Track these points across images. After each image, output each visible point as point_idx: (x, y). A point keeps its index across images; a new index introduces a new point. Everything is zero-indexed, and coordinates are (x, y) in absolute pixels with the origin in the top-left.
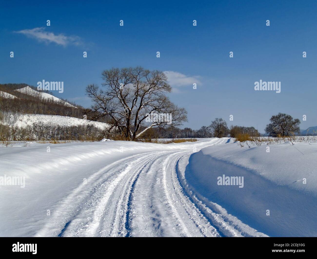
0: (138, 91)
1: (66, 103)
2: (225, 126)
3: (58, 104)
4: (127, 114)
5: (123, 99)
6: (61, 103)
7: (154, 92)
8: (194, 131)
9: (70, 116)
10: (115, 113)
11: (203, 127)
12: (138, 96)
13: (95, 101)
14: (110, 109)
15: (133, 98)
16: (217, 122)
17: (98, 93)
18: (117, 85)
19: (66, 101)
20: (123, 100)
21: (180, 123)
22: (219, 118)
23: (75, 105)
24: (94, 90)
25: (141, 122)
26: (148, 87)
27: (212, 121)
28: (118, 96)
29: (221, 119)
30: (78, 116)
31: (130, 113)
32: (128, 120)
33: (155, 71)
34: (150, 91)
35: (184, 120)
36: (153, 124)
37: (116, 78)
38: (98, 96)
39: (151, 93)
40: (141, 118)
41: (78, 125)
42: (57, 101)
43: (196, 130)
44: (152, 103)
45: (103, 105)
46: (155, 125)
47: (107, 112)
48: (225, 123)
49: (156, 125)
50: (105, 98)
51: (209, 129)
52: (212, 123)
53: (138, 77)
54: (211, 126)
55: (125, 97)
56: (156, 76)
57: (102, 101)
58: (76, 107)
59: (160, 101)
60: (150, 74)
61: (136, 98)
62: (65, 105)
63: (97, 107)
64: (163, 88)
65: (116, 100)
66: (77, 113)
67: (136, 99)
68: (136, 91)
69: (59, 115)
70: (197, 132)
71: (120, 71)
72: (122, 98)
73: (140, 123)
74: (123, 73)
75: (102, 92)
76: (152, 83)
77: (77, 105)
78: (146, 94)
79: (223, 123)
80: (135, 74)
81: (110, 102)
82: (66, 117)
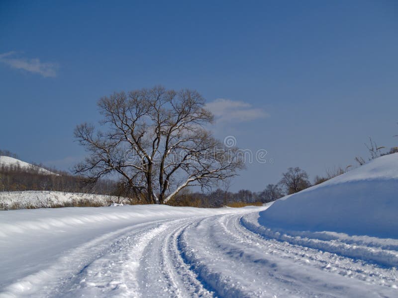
0: (159, 127)
1: (40, 170)
2: (305, 179)
3: (27, 172)
4: (145, 166)
5: (137, 141)
6: (32, 169)
7: (186, 126)
8: (254, 193)
9: (49, 190)
10: (126, 166)
11: (270, 185)
12: (161, 135)
13: (90, 150)
14: (118, 161)
15: (154, 139)
16: (291, 174)
17: (94, 136)
18: (124, 120)
19: (40, 166)
20: (137, 143)
21: (233, 173)
22: (294, 167)
23: (55, 171)
24: (88, 132)
25: (170, 178)
26: (175, 119)
27: (283, 174)
28: (128, 139)
29: (298, 168)
30: (62, 189)
31: (150, 164)
32: (149, 176)
33: (184, 92)
34: (178, 124)
35: (240, 166)
36: (190, 178)
37: (121, 110)
38: (95, 141)
39: (181, 127)
40: (168, 171)
41: (64, 203)
42: (27, 168)
43: (259, 192)
44: (185, 144)
45: (105, 156)
46: (193, 179)
47: (112, 166)
48: (305, 174)
49: (195, 179)
50: (106, 144)
51: (278, 188)
52: (283, 177)
53: (158, 104)
54: (283, 182)
55: (140, 137)
56: (187, 98)
57: (102, 150)
58: (59, 175)
59: (196, 140)
60: (176, 97)
61: (158, 138)
62: (39, 173)
63: (95, 159)
64: (200, 117)
65: (125, 145)
66: (60, 183)
67: (157, 140)
68: (156, 127)
69: (31, 190)
70: (260, 196)
71: (127, 96)
72: (135, 140)
73: (168, 178)
74: (132, 100)
75: (101, 135)
76: (181, 110)
77: (58, 170)
78: (173, 130)
79: (302, 175)
80: (152, 98)
81: (115, 150)
82: (44, 192)
